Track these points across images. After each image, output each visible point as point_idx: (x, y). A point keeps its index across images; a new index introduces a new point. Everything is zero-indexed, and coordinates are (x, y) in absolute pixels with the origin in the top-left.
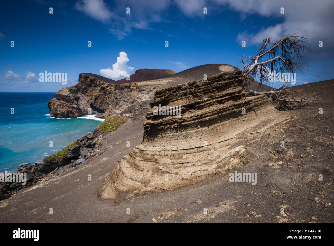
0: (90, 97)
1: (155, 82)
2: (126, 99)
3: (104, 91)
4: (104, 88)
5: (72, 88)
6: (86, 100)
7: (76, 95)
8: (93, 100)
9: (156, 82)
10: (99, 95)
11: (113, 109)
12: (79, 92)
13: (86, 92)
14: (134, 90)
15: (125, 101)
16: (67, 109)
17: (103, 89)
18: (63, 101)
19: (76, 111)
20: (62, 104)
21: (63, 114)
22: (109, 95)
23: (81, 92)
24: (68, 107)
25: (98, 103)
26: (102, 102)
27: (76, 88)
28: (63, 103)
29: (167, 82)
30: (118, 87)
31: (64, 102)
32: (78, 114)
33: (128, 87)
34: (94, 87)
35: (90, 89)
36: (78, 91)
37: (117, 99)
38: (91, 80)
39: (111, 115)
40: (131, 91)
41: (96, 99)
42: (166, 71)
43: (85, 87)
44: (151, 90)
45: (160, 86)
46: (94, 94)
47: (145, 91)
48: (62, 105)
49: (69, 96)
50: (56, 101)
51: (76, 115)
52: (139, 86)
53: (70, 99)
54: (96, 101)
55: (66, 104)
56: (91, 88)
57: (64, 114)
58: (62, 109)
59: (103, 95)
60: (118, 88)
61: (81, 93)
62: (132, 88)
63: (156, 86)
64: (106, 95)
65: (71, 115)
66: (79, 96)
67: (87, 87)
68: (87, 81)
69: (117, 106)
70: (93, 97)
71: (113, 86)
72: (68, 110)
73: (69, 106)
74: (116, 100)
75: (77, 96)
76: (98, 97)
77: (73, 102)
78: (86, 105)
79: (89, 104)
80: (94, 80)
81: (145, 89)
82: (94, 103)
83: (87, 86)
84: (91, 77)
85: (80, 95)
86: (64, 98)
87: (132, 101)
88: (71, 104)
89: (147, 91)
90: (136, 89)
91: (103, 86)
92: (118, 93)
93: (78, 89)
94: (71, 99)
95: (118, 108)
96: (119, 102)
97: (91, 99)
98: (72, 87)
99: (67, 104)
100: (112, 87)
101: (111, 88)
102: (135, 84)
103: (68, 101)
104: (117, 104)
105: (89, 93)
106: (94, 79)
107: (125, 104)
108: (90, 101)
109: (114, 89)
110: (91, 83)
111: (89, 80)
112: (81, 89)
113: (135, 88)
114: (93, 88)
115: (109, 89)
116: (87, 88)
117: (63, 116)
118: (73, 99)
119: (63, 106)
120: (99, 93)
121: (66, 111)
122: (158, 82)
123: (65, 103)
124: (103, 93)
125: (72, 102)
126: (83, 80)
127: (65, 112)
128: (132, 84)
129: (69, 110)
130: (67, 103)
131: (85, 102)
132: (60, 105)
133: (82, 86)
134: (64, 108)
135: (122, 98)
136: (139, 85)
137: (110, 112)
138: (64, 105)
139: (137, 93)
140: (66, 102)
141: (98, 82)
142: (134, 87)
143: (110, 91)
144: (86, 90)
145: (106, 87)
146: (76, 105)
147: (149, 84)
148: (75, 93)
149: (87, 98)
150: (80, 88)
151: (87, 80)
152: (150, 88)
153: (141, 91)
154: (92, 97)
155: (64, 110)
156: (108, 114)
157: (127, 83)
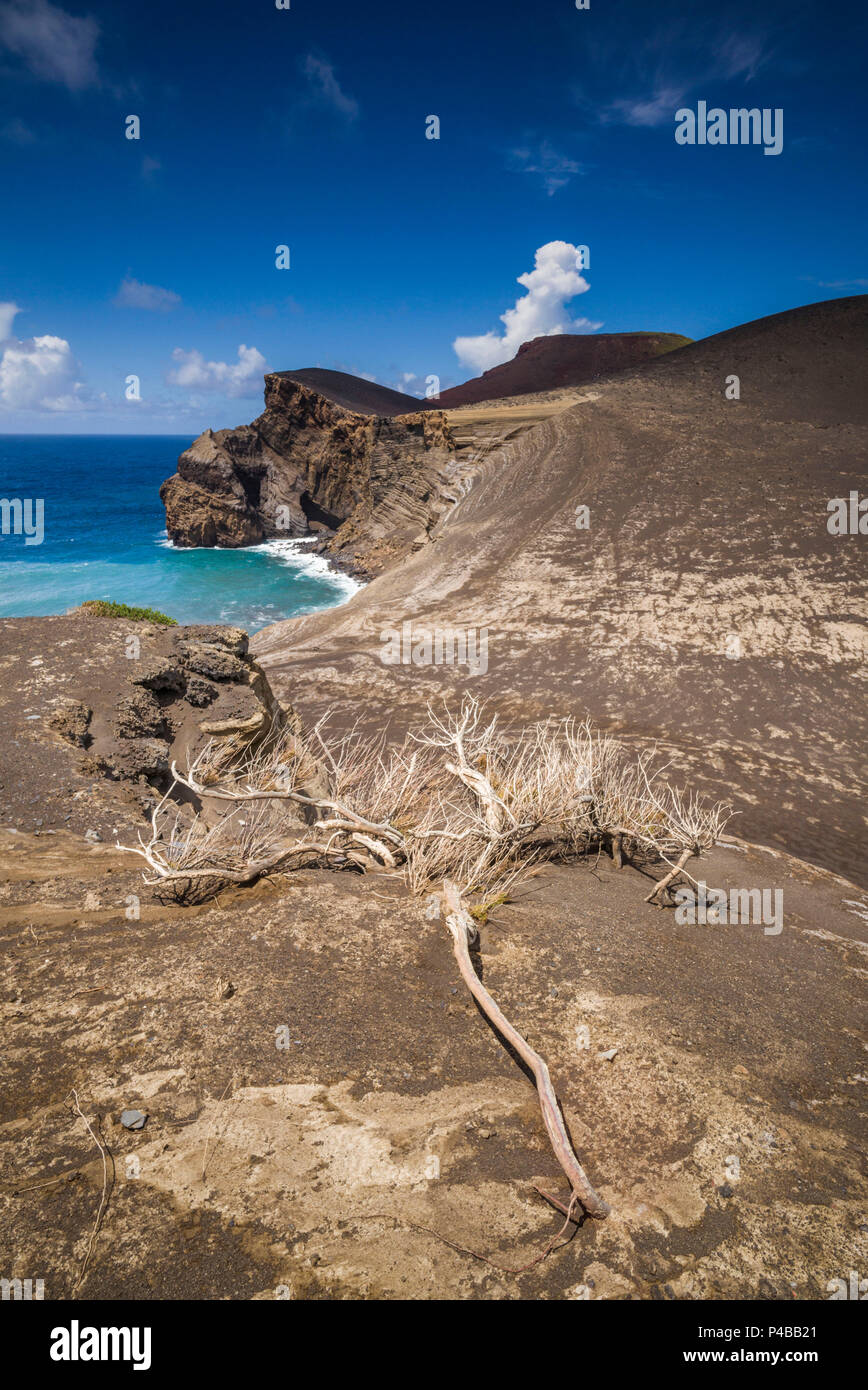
0: (302, 469)
1: (524, 407)
2: (405, 481)
3: (342, 445)
4: (342, 432)
5: (239, 434)
6: (287, 480)
7: (250, 462)
8: (311, 481)
9: (528, 406)
10: (330, 459)
11: (366, 520)
12: (265, 448)
13: (289, 447)
14: (436, 445)
15: (403, 487)
16: (209, 513)
17: (340, 435)
18: (197, 483)
19: (239, 524)
20: (193, 496)
21: (194, 533)
22: (359, 461)
23: (275, 451)
24: (212, 507)
25: (327, 493)
26: (338, 491)
27: (256, 434)
28: (197, 492)
29: (575, 403)
30: (385, 428)
31: (199, 489)
32: (246, 533)
33: (417, 429)
34: (315, 426)
35: (303, 437)
36: (263, 443)
37: (377, 477)
38: (303, 401)
39: (354, 542)
40: (427, 448)
41: (320, 475)
42: (650, 341)
43: (286, 427)
44: (498, 446)
45: (539, 423)
46: (315, 458)
47: (474, 448)
48: (192, 500)
49: (215, 468)
50: (178, 485)
51: (240, 537)
52: (451, 425)
53: (216, 477)
54: (321, 486)
55: (203, 495)
56: (306, 433)
57: (199, 533)
58: (193, 515)
59: (343, 459)
60: (386, 434)
61: (275, 453)
62: (429, 433)
63: (521, 425)
64: (351, 464)
65: (222, 537)
66: (267, 461)
67: (292, 428)
68: (291, 404)
69: (378, 509)
70: (311, 468)
71: (370, 424)
72: (211, 517)
73: (215, 504)
74: (377, 483)
75: (258, 462)
76: (326, 469)
77: (229, 491)
78: (286, 501)
79: (298, 495)
80: (314, 399)
81: (474, 438)
82: (315, 492)
83: (292, 424)
84: (302, 389)
85: (267, 459)
86: (200, 475)
87: (422, 489)
88: (223, 498)
89: (479, 449)
90: (443, 439)
91: (339, 423)
92: (385, 456)
93: (261, 435)
94: (220, 477)
95: (381, 516)
96: (386, 494)
97: (305, 478)
98: (240, 429)
99: (209, 495)
100: (368, 430)
101: (363, 434)
102: (441, 414)
103: (213, 487)
104: (378, 500)
105: (298, 453)
106: (311, 397)
107: (402, 500)
108: (301, 486)
109: (372, 438)
110: (303, 413)
111: (295, 400)
112: (274, 437)
113: (439, 433)
114: (311, 431)
115: (358, 437)
116: (293, 431)
117: (196, 541)
118: (230, 478)
119: (196, 502)
120: (330, 451)
121: (205, 522)
122: (537, 405)
123: (202, 492)
124: (342, 452)
125: (224, 488)
126: (276, 398)
127: (203, 526)
128: (429, 418)
129: (214, 517)
130: (208, 492)
131: (284, 487)
132: (187, 499)
133: (276, 424)
134: (200, 510)
135: (397, 477)
136: (451, 421)
137: (352, 530)
138: (201, 499)
139: (444, 455)
140: (206, 489)
141: (324, 408)
142: (438, 429)
143: (359, 445)
144: (287, 442)
145: (348, 429)
146: (238, 501)
147: (498, 415)
148: (249, 451)
149: (292, 473)
150: (270, 431)
151: (290, 399)
152: (494, 433)
153: (459, 447)
154: (307, 469)
155: (199, 517)
156: (345, 540)
157: (414, 414)
